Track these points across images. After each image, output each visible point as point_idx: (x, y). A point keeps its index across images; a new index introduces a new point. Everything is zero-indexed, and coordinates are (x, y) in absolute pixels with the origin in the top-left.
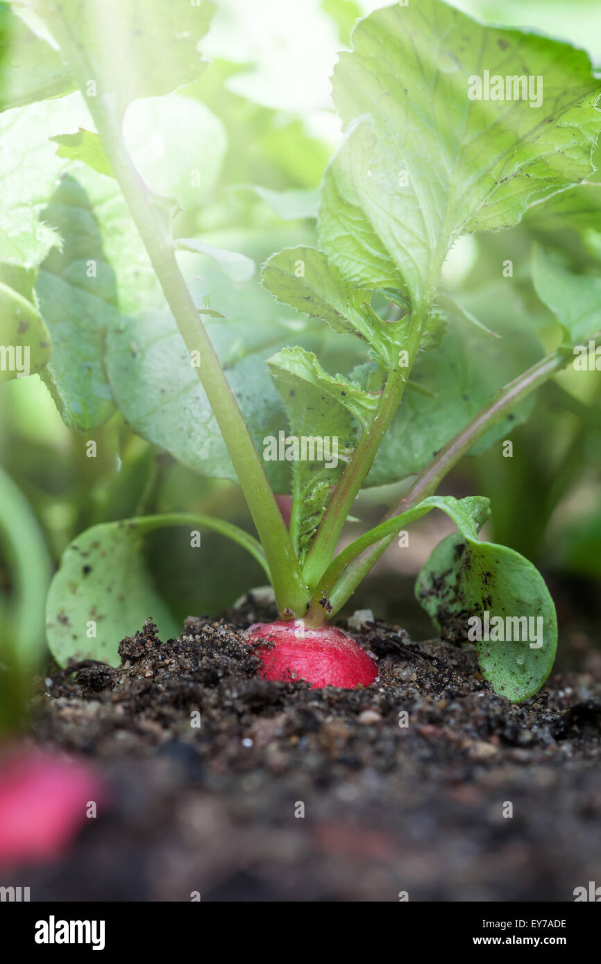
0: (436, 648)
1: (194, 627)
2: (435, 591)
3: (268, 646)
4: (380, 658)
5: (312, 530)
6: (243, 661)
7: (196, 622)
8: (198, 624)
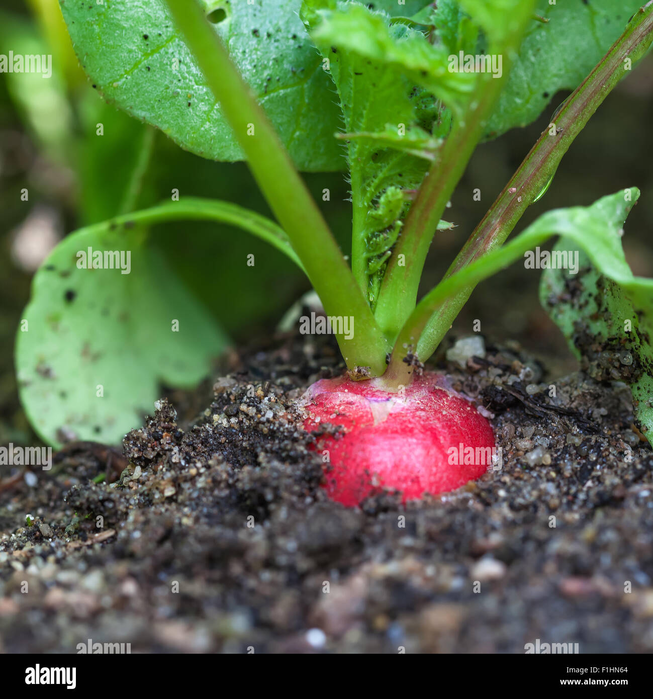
0: (575, 393)
1: (229, 395)
2: (567, 297)
3: (334, 434)
4: (497, 416)
5: (384, 254)
6: (302, 465)
7: (231, 387)
8: (234, 391)
